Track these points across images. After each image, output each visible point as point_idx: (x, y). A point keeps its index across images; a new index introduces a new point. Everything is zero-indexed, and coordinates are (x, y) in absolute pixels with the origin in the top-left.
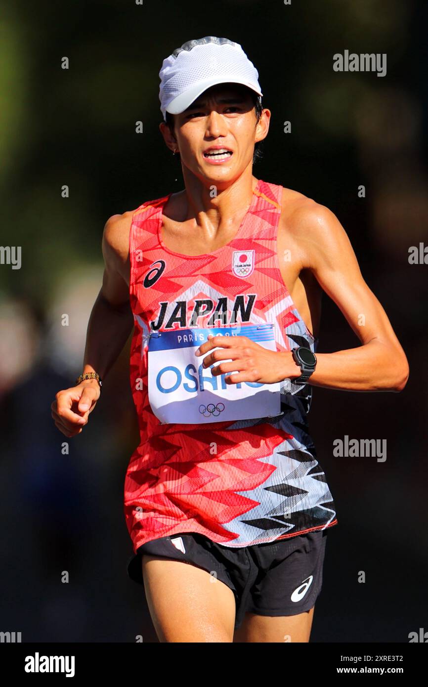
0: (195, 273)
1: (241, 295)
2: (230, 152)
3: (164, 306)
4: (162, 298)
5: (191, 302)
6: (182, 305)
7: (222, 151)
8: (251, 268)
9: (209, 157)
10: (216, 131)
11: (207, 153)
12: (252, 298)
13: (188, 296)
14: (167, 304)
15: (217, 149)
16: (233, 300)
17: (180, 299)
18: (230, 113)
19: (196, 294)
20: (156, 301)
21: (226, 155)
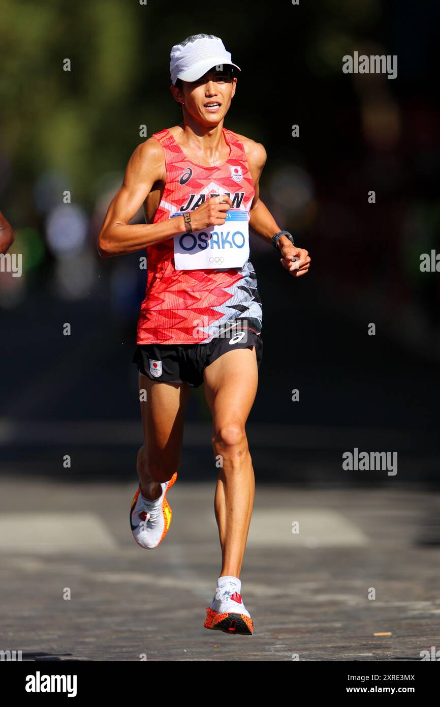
0: (209, 178)
1: (237, 192)
2: (220, 105)
3: (193, 197)
4: (192, 192)
5: (208, 195)
6: (203, 197)
7: (215, 104)
8: (241, 177)
9: (207, 108)
10: (213, 92)
11: (206, 106)
12: (243, 194)
13: (206, 191)
14: (194, 195)
15: (213, 103)
16: (233, 194)
17: (202, 193)
18: (219, 81)
19: (211, 190)
20: (188, 194)
21: (217, 107)
